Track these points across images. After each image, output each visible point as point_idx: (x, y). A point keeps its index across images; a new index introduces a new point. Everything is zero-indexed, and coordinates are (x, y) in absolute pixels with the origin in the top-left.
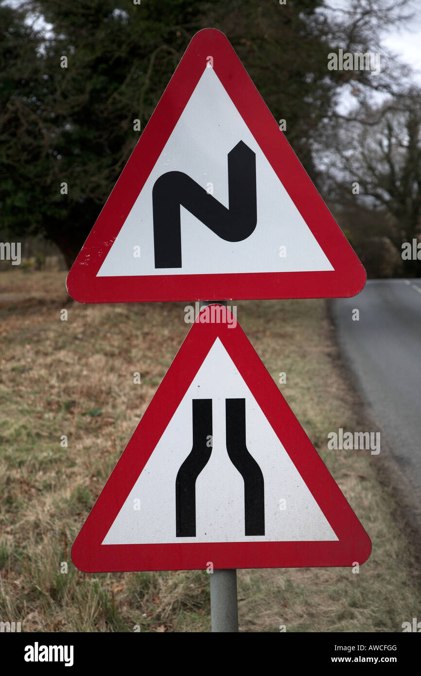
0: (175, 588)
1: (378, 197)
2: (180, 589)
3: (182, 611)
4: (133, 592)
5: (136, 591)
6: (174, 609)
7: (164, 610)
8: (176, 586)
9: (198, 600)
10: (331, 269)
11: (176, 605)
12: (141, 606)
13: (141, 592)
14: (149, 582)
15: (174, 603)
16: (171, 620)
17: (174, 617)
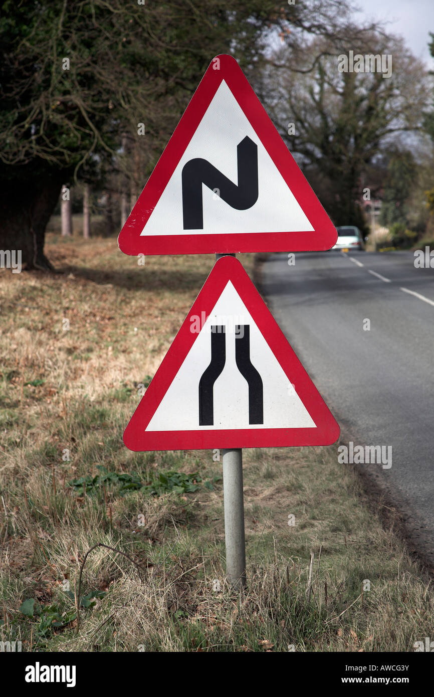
0: (160, 509)
1: (307, 153)
2: (164, 509)
3: (167, 527)
4: (122, 514)
5: (125, 513)
6: (160, 526)
7: (151, 527)
8: (160, 507)
9: (181, 518)
10: (313, 230)
11: (162, 522)
12: (129, 526)
13: (129, 514)
14: (136, 505)
15: (160, 520)
16: (157, 535)
17: (160, 532)
